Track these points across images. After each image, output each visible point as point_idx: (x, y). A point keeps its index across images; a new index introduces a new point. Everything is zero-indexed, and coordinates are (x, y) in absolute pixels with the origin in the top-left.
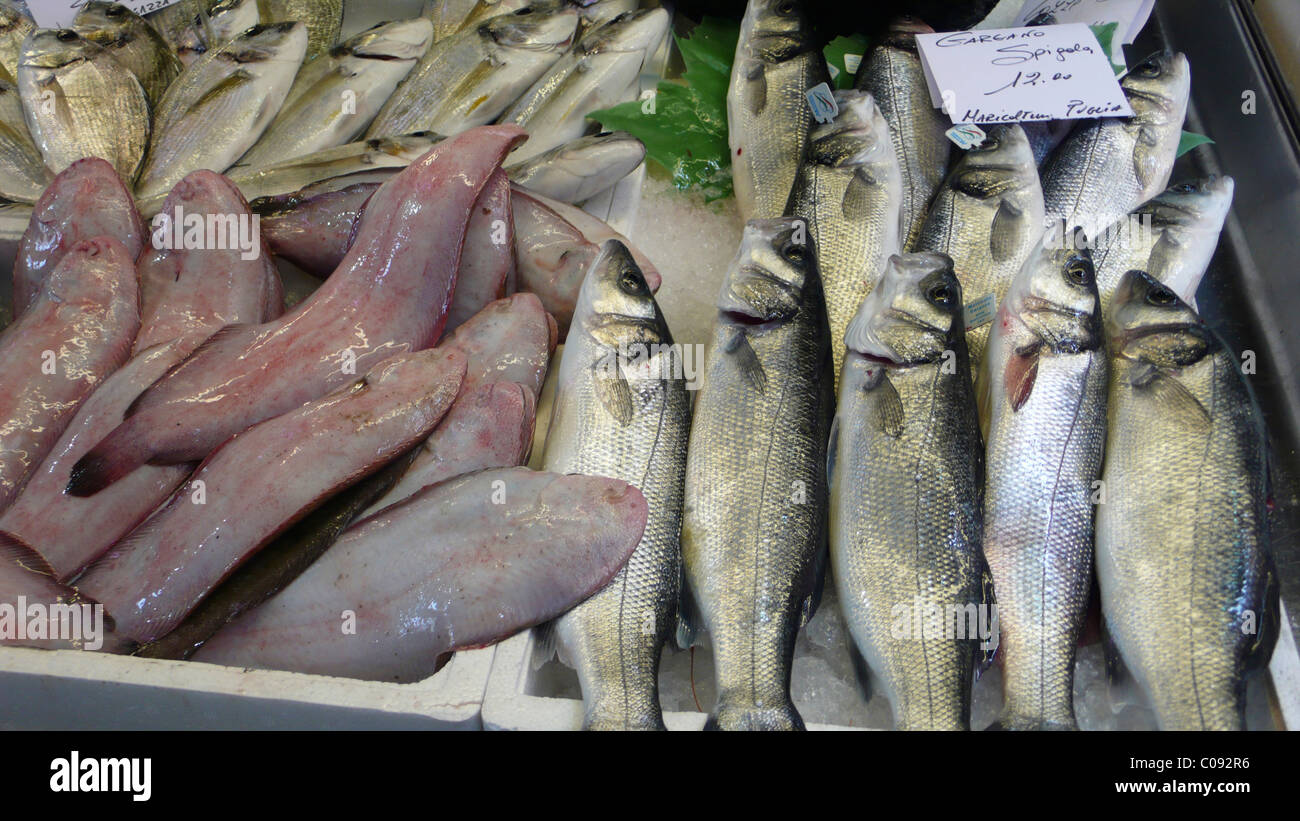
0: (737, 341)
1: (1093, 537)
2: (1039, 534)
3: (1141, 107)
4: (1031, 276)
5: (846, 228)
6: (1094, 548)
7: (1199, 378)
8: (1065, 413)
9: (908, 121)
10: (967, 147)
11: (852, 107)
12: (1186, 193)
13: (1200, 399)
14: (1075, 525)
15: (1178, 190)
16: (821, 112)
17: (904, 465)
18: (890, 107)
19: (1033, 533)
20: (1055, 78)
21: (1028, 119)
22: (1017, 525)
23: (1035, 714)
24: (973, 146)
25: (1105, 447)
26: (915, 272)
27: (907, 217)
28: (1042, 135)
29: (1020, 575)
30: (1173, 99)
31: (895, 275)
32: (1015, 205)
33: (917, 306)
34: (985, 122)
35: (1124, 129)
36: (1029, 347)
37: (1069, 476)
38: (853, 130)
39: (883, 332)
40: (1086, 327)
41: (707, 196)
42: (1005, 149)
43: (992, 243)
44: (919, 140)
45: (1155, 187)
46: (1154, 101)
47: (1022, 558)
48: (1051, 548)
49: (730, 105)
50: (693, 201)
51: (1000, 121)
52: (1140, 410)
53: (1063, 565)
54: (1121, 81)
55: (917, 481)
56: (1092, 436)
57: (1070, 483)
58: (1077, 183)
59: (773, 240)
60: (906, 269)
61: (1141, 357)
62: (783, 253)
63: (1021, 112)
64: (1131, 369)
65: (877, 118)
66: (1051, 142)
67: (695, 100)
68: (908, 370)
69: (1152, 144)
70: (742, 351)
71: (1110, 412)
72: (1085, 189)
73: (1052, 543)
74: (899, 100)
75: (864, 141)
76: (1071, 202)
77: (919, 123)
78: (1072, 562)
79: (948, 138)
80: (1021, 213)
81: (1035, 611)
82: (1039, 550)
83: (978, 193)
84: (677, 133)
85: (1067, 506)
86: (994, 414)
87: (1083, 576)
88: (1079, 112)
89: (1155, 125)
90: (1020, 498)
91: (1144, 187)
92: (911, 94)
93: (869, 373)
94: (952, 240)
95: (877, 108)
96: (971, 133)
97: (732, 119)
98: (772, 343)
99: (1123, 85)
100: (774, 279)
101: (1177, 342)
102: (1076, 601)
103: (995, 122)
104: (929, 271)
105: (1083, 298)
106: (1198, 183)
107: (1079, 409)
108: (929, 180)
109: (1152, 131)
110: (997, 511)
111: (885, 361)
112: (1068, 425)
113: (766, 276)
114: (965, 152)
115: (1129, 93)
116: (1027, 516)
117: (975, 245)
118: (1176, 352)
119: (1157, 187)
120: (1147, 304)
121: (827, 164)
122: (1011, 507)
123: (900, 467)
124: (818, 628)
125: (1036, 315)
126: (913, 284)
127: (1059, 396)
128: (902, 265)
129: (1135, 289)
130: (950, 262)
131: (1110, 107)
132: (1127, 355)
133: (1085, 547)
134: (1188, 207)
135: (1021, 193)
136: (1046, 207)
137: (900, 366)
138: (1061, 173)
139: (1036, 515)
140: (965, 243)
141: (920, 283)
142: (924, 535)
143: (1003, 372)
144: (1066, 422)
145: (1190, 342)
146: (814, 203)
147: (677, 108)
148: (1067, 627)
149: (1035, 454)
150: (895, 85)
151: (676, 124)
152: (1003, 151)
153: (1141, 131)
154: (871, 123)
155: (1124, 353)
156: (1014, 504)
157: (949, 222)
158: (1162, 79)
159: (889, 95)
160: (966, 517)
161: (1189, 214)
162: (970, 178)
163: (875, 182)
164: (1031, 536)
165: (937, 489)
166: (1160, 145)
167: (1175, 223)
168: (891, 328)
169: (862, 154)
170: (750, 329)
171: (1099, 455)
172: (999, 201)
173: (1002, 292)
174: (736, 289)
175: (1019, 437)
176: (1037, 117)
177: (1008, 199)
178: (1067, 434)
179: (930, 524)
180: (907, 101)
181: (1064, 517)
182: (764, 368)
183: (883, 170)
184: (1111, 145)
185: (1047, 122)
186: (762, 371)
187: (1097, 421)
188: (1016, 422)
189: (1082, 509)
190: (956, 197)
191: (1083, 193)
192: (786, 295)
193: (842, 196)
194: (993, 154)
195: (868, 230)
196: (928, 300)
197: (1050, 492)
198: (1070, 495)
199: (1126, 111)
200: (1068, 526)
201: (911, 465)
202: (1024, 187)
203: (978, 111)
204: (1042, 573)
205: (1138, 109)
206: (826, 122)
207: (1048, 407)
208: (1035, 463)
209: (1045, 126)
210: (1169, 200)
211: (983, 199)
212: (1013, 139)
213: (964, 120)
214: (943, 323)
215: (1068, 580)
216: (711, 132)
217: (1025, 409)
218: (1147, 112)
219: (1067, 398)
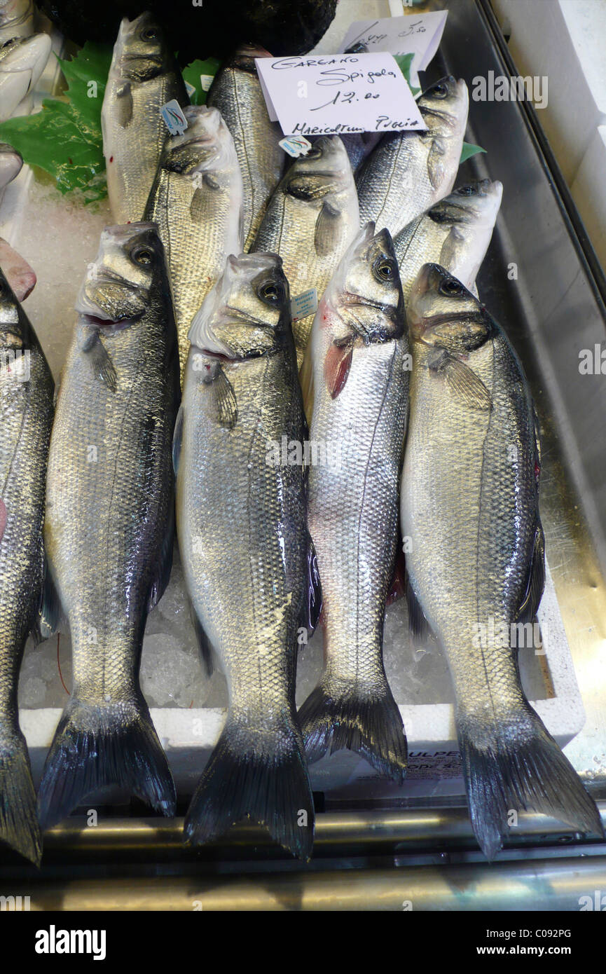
0: (91, 342)
1: (398, 502)
2: (354, 508)
3: (433, 122)
4: (346, 274)
5: (193, 229)
6: (399, 513)
7: (482, 360)
8: (374, 397)
9: (250, 133)
10: (296, 155)
11: (200, 121)
12: (467, 195)
13: (483, 380)
14: (384, 495)
15: (462, 193)
16: (173, 125)
17: (237, 454)
18: (235, 120)
19: (349, 507)
20: (366, 97)
21: (345, 131)
22: (335, 501)
23: (351, 676)
24: (301, 155)
25: (408, 422)
26: (249, 271)
27: (248, 216)
28: (358, 145)
29: (339, 545)
30: (457, 116)
31: (231, 274)
32: (334, 206)
33: (249, 304)
34: (310, 134)
35: (420, 140)
36: (345, 338)
37: (379, 452)
38: (200, 141)
39: (220, 329)
40: (392, 320)
41: (87, 199)
42: (327, 158)
43: (316, 240)
44: (259, 149)
45: (444, 189)
46: (442, 117)
47: (340, 530)
48: (364, 519)
49: (104, 118)
50: (74, 203)
51: (323, 133)
52: (436, 389)
53: (374, 532)
54: (417, 101)
55: (249, 470)
56: (397, 414)
57: (379, 459)
58: (384, 185)
59: (125, 245)
60: (241, 268)
61: (436, 343)
62: (134, 258)
63: (340, 125)
64: (429, 353)
65: (222, 130)
66: (364, 150)
67: (76, 114)
68: (241, 364)
69: (441, 153)
70: (96, 350)
71: (412, 390)
72: (391, 190)
73: (366, 514)
74: (243, 114)
75: (209, 151)
76: (380, 202)
77: (259, 134)
78: (381, 529)
79: (281, 148)
80: (339, 213)
81: (351, 577)
82: (354, 521)
83: (305, 196)
84: (60, 144)
85: (377, 479)
86: (316, 400)
87: (391, 538)
88: (385, 126)
89: (443, 137)
90: (338, 477)
91: (436, 188)
92: (253, 109)
93: (208, 367)
94: (283, 238)
95: (223, 121)
96: (299, 143)
97: (105, 132)
98: (122, 342)
99: (419, 105)
100: (123, 283)
101: (464, 330)
102: (385, 563)
103: (319, 134)
104: (261, 269)
105: (389, 292)
106: (477, 187)
107: (387, 392)
108: (267, 182)
109: (442, 142)
110: (319, 489)
111: (221, 356)
112: (377, 407)
113: (116, 280)
114: (295, 159)
115: (424, 111)
116: (344, 492)
117: (302, 242)
118: (464, 339)
119: (446, 188)
120: (441, 294)
121: (177, 172)
122: (330, 485)
123: (234, 456)
124: (167, 605)
125: (349, 310)
126: (246, 283)
127: (370, 382)
128: (237, 265)
129: (431, 281)
130: (279, 260)
131: (409, 122)
132: (425, 341)
133: (392, 513)
134: (470, 207)
135: (339, 196)
136: (360, 206)
137: (233, 361)
138: (372, 177)
139: (351, 490)
140: (293, 241)
141: (252, 282)
142: (254, 519)
143: (323, 361)
144: (377, 405)
145: (475, 329)
146: (166, 207)
147: (59, 122)
148: (378, 588)
149: (350, 435)
150: (239, 101)
151: (59, 136)
152: (324, 159)
153: (433, 142)
154: (216, 135)
155: (423, 338)
156: (333, 483)
157: (280, 222)
158: (448, 100)
159: (234, 109)
160: (292, 499)
161: (470, 213)
162: (298, 183)
163: (219, 187)
164: (348, 510)
165: (267, 476)
166: (448, 154)
167: (460, 221)
168: (226, 325)
169: (208, 163)
170: (104, 330)
171: (403, 428)
172: (320, 204)
173: (324, 283)
174: (89, 293)
175: (338, 422)
176: (353, 130)
177: (328, 201)
178: (377, 415)
179: (260, 509)
180: (249, 115)
181: (375, 489)
182: (115, 367)
183: (225, 177)
184: (411, 154)
185: (361, 134)
186: (113, 369)
187: (401, 401)
188: (334, 408)
189: (389, 480)
190: (287, 199)
191: (390, 194)
192: (134, 297)
193: (190, 200)
194: (317, 162)
195: (212, 230)
196: (259, 297)
197: (363, 469)
198: (379, 469)
199: (422, 126)
200: (378, 497)
201: (243, 455)
202: (342, 190)
203: (305, 124)
204: (357, 542)
205: (431, 124)
206: (178, 134)
207: (361, 392)
208: (351, 444)
209: (360, 137)
210: (456, 201)
211: (309, 201)
212: (334, 149)
213: (293, 132)
214: (272, 318)
215: (378, 545)
216: (89, 142)
217: (341, 396)
218: (437, 127)
219: (376, 383)
